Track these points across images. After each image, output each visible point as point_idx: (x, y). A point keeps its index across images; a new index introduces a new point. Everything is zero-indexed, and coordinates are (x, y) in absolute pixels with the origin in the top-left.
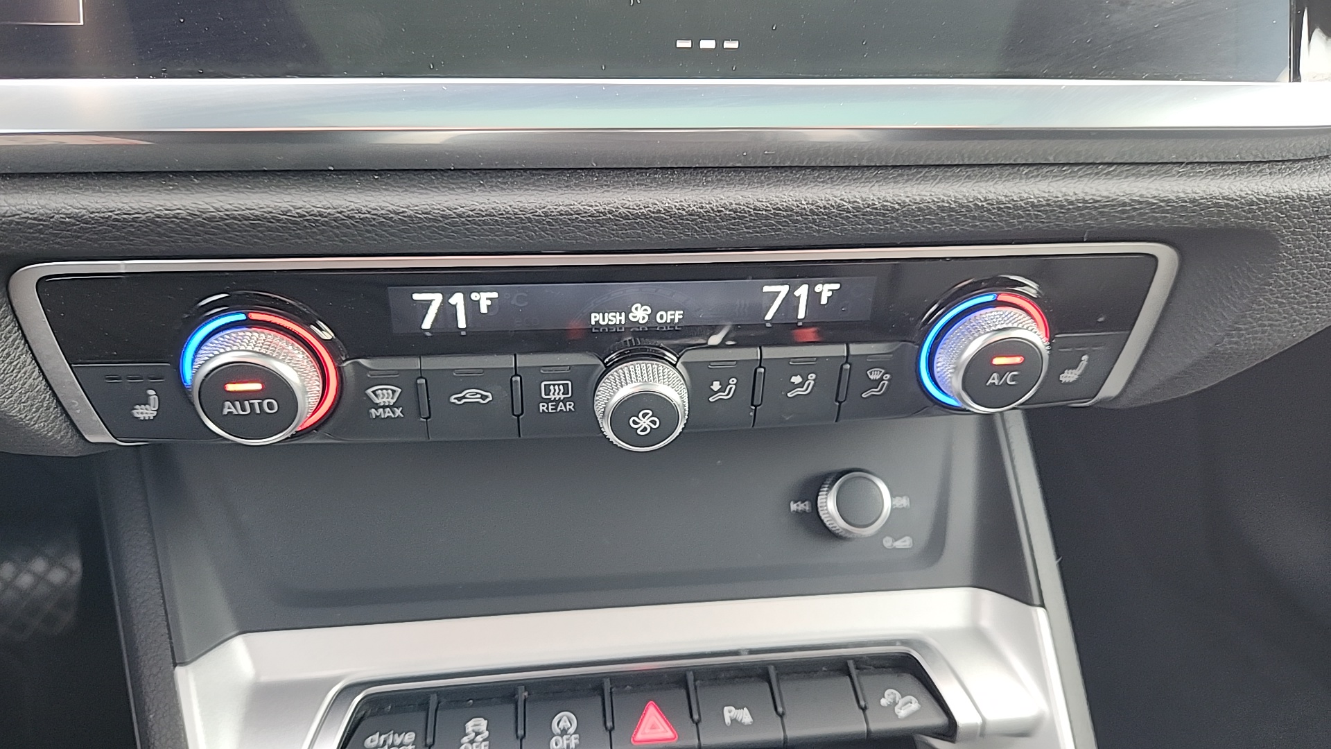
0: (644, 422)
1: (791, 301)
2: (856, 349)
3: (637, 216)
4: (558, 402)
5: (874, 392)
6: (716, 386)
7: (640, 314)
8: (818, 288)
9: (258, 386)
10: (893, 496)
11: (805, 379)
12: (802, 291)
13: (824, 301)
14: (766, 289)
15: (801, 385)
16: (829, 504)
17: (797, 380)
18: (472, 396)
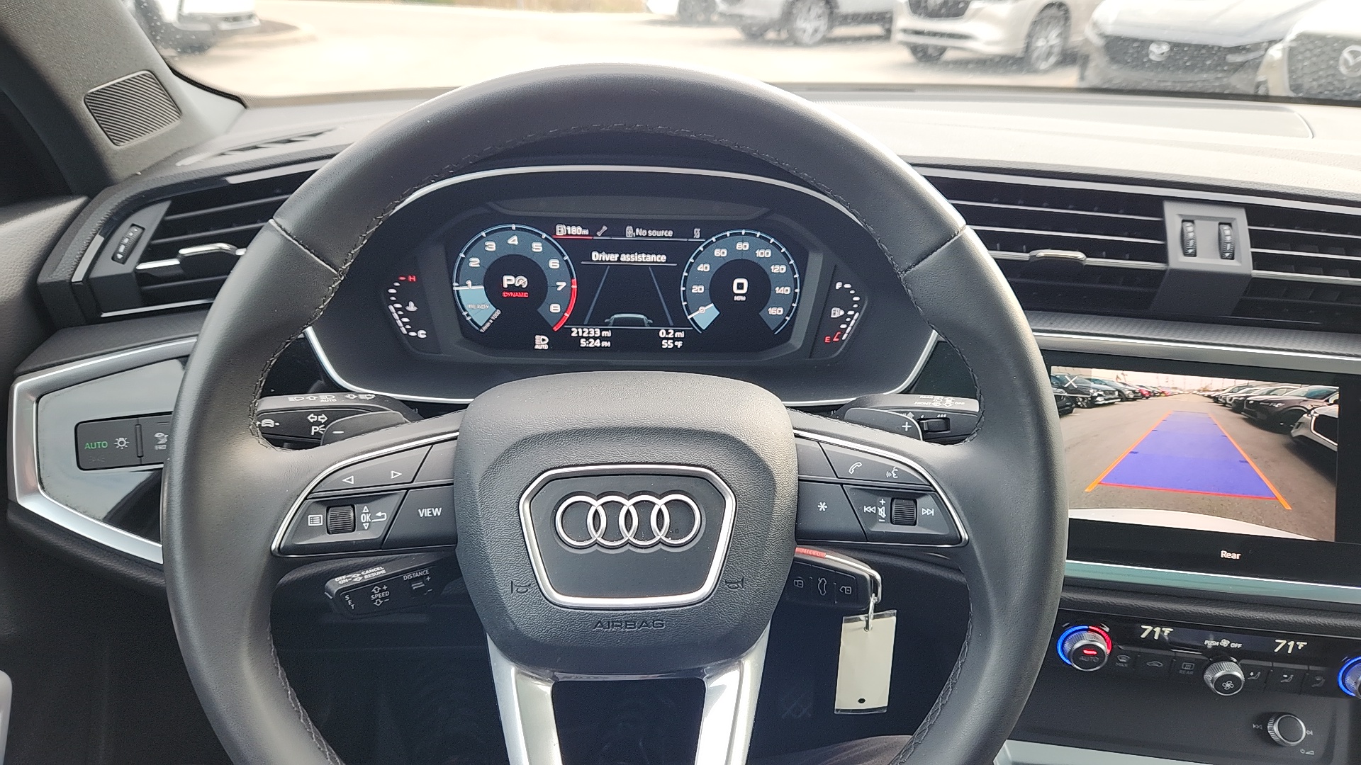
0: (1228, 685)
1: (1287, 646)
2: (1311, 668)
3: (1246, 620)
4: (1187, 670)
5: (1317, 685)
6: (1252, 674)
7: (1225, 643)
8: (1298, 643)
9: (1095, 653)
10: (1306, 730)
11: (1289, 676)
12: (1291, 644)
13: (1300, 648)
14: (1277, 641)
15: (1286, 678)
16: (1274, 729)
17: (1286, 676)
18: (1155, 664)
